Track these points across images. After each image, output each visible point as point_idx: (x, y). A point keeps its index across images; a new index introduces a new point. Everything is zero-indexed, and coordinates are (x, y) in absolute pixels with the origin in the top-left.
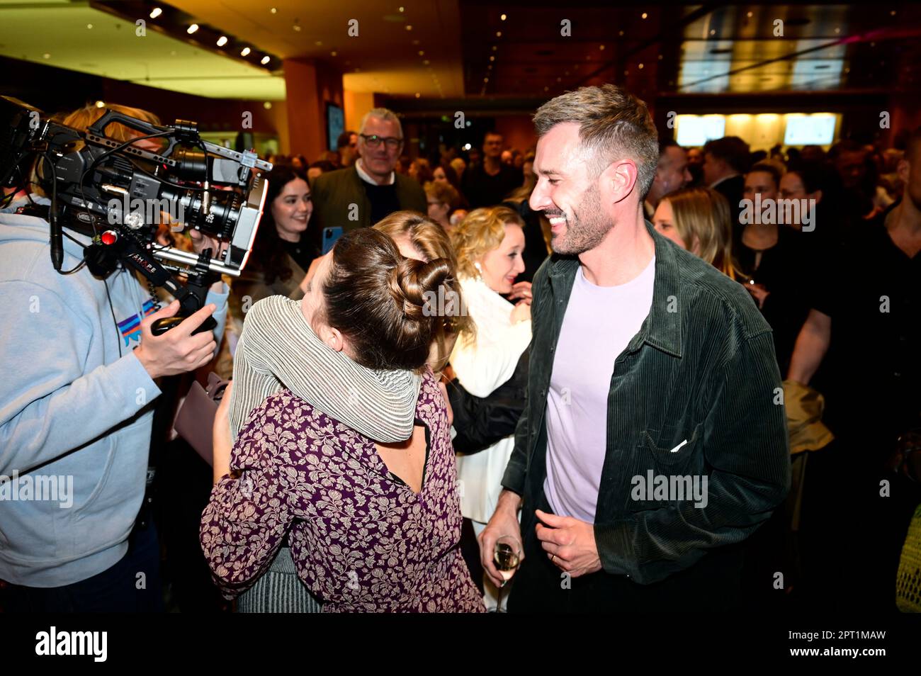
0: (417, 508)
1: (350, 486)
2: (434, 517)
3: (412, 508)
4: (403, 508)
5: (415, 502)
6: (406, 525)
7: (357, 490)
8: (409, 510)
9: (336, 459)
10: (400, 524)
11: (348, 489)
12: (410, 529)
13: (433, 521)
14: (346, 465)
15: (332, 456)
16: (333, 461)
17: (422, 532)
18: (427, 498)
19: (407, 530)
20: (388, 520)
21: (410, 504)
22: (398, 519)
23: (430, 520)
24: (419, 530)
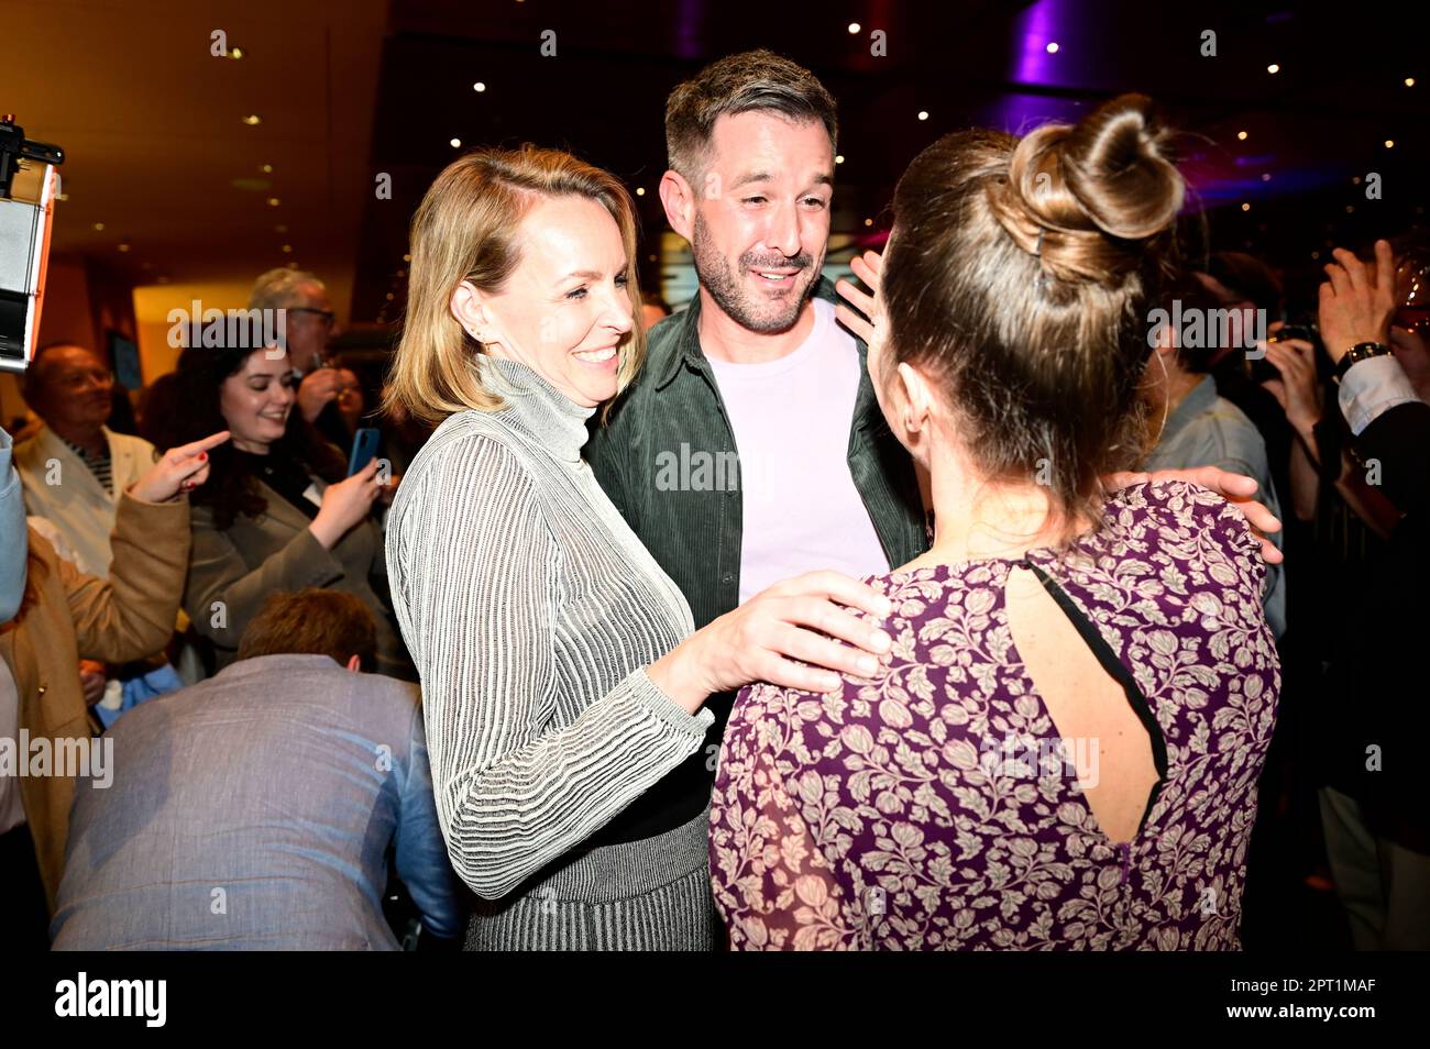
0: (1111, 877)
1: (946, 813)
2: (1152, 916)
3: (1097, 872)
4: (1074, 869)
5: (1108, 862)
6: (1069, 908)
7: (964, 823)
8: (1089, 876)
9: (914, 736)
10: (1055, 904)
11: (939, 821)
12: (1076, 919)
13: (1147, 925)
14: (939, 754)
15: (905, 730)
16: (907, 741)
17: (1106, 936)
18: (1146, 864)
19: (1069, 922)
20: (1029, 888)
21: (1095, 862)
22: (1053, 891)
23: (1140, 918)
24: (1101, 929)
